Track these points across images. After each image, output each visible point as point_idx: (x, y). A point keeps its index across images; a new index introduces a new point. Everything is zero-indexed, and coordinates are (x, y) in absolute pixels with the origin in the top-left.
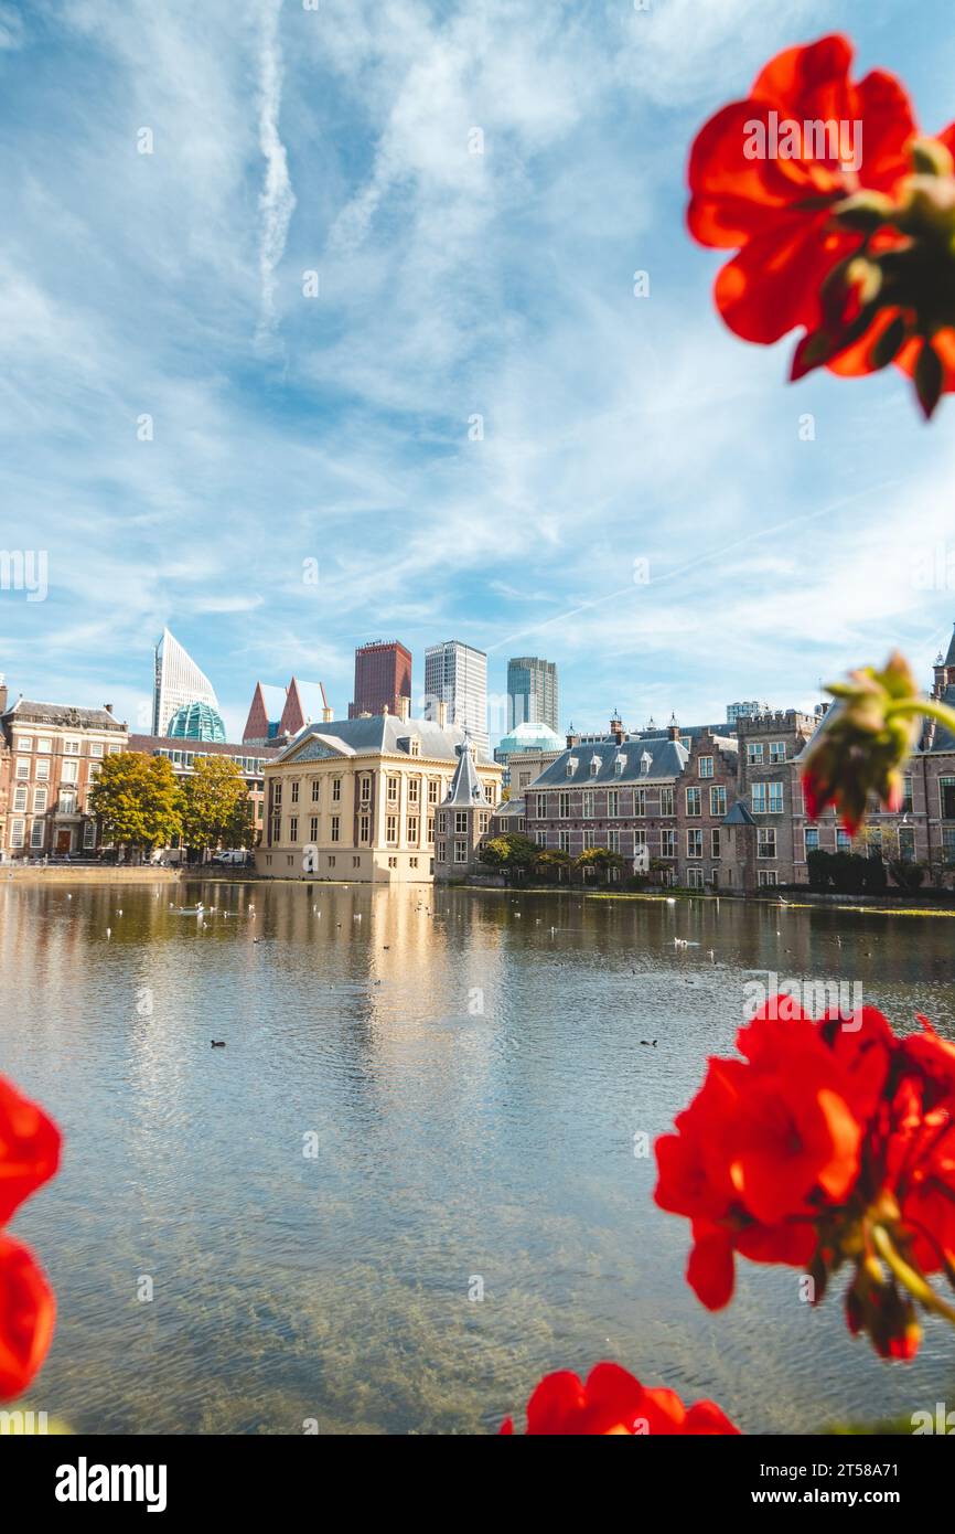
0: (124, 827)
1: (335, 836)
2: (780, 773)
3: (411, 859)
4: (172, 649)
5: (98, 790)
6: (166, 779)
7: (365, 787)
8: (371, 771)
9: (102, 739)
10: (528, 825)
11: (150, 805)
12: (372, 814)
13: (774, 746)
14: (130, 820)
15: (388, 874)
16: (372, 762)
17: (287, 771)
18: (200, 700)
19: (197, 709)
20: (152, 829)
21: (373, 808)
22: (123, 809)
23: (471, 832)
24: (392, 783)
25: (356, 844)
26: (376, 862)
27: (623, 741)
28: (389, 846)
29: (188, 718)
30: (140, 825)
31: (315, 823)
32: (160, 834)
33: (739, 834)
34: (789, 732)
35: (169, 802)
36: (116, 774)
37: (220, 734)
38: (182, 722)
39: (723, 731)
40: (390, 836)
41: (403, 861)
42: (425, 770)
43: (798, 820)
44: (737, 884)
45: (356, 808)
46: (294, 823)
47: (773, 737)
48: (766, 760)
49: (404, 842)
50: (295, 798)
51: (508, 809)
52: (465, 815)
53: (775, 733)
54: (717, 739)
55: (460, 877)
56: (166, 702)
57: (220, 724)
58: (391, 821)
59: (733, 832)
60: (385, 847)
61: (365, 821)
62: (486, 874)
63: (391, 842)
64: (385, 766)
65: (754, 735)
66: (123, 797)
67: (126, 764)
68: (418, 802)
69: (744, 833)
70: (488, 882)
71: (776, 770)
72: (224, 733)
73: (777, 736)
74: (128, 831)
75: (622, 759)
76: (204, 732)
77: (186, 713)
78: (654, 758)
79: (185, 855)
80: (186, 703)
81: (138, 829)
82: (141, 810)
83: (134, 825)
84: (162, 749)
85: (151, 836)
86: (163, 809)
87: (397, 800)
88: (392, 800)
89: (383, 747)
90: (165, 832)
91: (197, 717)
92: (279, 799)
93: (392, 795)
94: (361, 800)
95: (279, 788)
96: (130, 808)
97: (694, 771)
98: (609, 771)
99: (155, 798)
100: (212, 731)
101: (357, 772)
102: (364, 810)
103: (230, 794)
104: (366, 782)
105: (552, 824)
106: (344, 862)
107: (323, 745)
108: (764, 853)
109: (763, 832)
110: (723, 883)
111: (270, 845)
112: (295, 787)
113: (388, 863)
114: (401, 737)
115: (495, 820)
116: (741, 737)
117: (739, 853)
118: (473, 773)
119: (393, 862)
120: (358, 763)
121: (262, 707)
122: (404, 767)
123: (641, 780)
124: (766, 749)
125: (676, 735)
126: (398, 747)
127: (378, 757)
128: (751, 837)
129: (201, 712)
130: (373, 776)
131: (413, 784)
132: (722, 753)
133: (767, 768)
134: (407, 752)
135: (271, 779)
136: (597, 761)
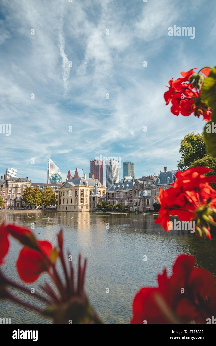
0: (29, 202)
1: (71, 202)
2: (150, 188)
3: (86, 207)
4: (51, 162)
5: (25, 194)
6: (37, 192)
7: (76, 192)
8: (77, 189)
9: (26, 184)
10: (106, 199)
11: (35, 197)
12: (78, 198)
13: (149, 183)
14: (30, 200)
15: (81, 210)
16: (77, 187)
17: (62, 189)
18: (57, 173)
19: (56, 175)
20: (35, 202)
21: (78, 197)
22: (29, 198)
23: (96, 201)
24: (82, 191)
25: (75, 204)
26: (79, 207)
27: (124, 182)
28: (81, 204)
29: (54, 177)
30: (32, 201)
31: (67, 200)
32: (36, 203)
33: (142, 200)
34: (151, 180)
35: (38, 196)
36: (28, 191)
37: (61, 180)
38: (53, 178)
39: (140, 180)
40: (82, 202)
41: (84, 207)
42: (89, 189)
43: (153, 197)
44: (142, 210)
45: (75, 197)
46: (64, 200)
47: (149, 181)
48: (148, 186)
49: (85, 203)
50: (64, 195)
51: (104, 196)
52: (95, 198)
53: (149, 180)
54: (139, 181)
55: (94, 210)
56: (50, 174)
57: (61, 178)
58: (82, 199)
59: (141, 200)
60: (80, 204)
61: (77, 199)
62: (98, 209)
63: (82, 203)
64: (80, 188)
65: (146, 181)
66: (29, 196)
67: (30, 189)
68: (87, 195)
69: (143, 200)
70: (99, 211)
71: (149, 187)
72: (62, 180)
73: (150, 181)
74: (30, 202)
75: (123, 186)
76: (58, 180)
77: (54, 176)
78: (129, 185)
79: (43, 207)
80: (54, 174)
81: (32, 202)
82: (32, 198)
83: (31, 201)
84: (38, 186)
85: (34, 203)
86: (37, 198)
87: (83, 195)
88: (82, 195)
89: (80, 184)
90: (38, 202)
91: (56, 177)
92: (61, 195)
93: (82, 194)
94: (76, 195)
95: (61, 193)
96: (30, 198)
97: (135, 188)
98: (121, 188)
99: (35, 196)
100: (59, 180)
101: (75, 189)
102: (76, 197)
103: (51, 195)
104: (77, 191)
105: (111, 199)
106: (73, 207)
107: (69, 184)
108: (148, 204)
109: (147, 200)
110: (140, 210)
111: (60, 204)
112: (64, 193)
113: (81, 207)
114: (84, 182)
115: (101, 198)
116: (143, 181)
117: (142, 204)
118: (97, 189)
119: (82, 207)
120: (75, 188)
121: (70, 174)
122: (84, 188)
123: (127, 190)
124: (148, 183)
125: (134, 181)
126: (83, 184)
127: (79, 186)
128: (145, 201)
129: (57, 176)
130: (78, 190)
131: (86, 192)
132: (140, 184)
133: (148, 187)
134: (85, 185)
135: (60, 191)
136: (119, 186)
